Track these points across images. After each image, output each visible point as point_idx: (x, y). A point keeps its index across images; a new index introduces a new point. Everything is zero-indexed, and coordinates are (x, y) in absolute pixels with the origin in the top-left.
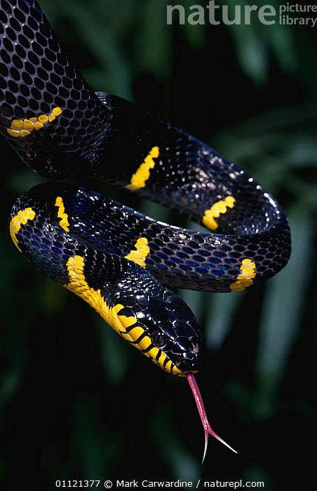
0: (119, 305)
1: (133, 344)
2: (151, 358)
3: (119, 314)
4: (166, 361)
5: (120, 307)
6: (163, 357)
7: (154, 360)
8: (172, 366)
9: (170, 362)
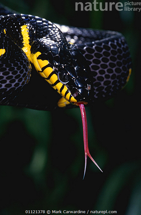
0: (38, 52)
1: (46, 80)
2: (57, 90)
3: (38, 58)
4: (67, 93)
5: (39, 54)
6: (66, 89)
7: (59, 92)
8: (71, 97)
9: (70, 93)
